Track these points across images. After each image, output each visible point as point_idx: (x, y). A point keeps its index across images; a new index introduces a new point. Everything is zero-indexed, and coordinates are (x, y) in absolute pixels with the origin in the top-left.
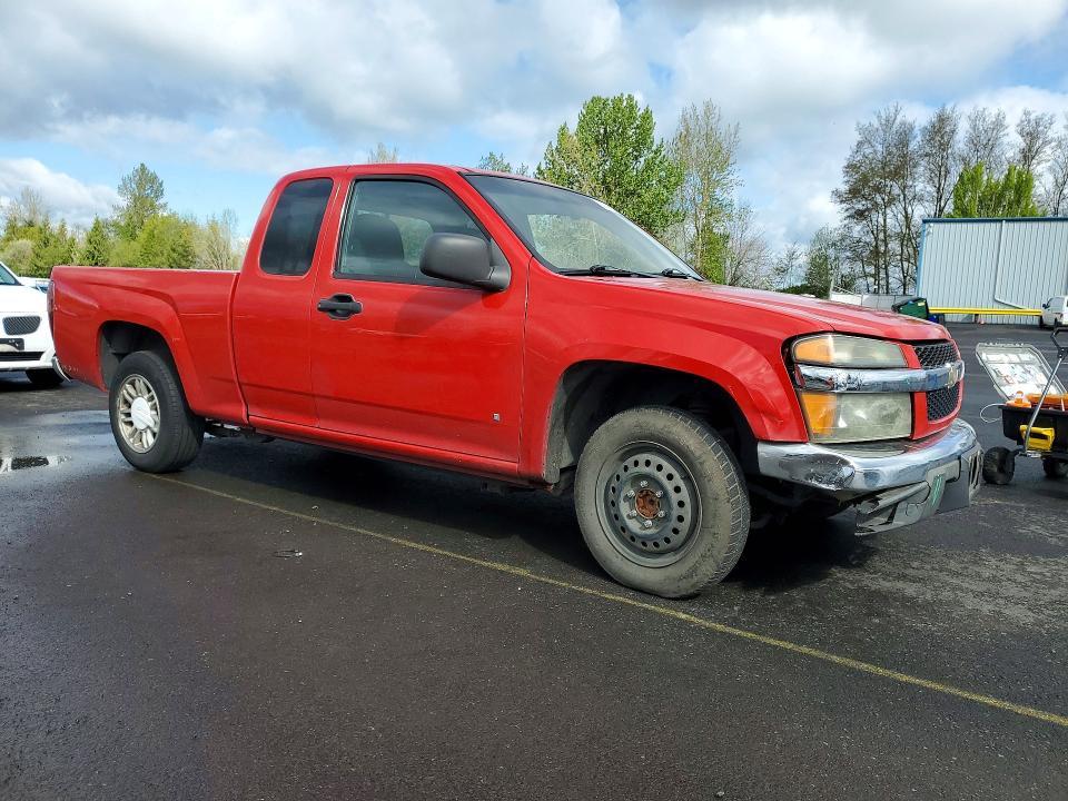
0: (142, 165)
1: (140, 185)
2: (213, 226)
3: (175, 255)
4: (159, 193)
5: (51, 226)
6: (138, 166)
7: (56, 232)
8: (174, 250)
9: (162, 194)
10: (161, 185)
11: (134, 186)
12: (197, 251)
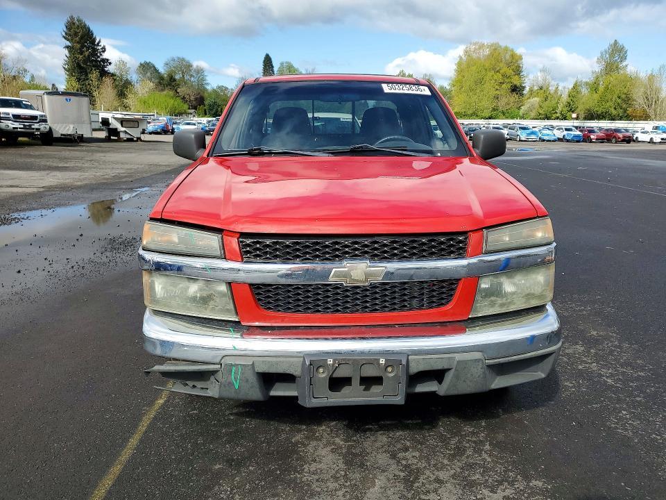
0: (616, 41)
1: (612, 55)
2: (651, 78)
3: (619, 101)
4: (624, 58)
5: (550, 88)
6: (613, 41)
7: (552, 92)
8: (619, 97)
9: (625, 59)
10: (626, 52)
11: (607, 56)
12: (635, 97)
